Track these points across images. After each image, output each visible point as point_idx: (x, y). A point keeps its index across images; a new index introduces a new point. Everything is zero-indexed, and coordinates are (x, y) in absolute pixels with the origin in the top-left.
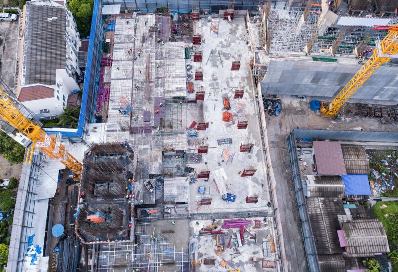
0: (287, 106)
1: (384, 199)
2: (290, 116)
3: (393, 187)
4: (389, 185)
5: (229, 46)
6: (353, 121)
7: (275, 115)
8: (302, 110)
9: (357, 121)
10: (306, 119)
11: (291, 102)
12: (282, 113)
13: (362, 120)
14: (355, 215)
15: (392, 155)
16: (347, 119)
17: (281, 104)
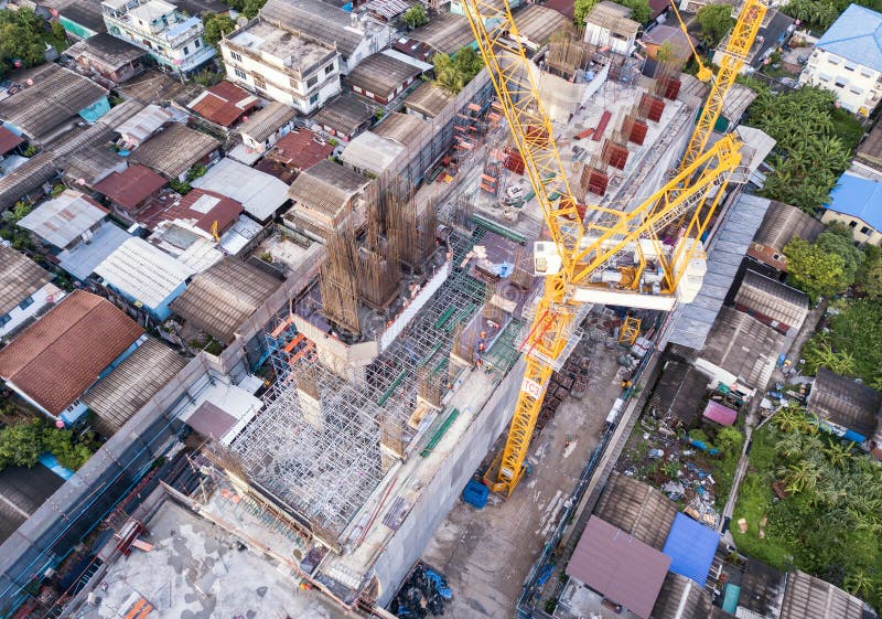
0: (439, 556)
1: (729, 511)
2: (470, 568)
3: (710, 477)
4: (703, 482)
5: (214, 603)
6: (549, 445)
7: (449, 601)
8: (469, 527)
9: (552, 437)
10: (494, 538)
11: (438, 541)
12: (451, 580)
13: (555, 427)
14: (754, 603)
15: (648, 431)
16: (538, 454)
17: (429, 568)
